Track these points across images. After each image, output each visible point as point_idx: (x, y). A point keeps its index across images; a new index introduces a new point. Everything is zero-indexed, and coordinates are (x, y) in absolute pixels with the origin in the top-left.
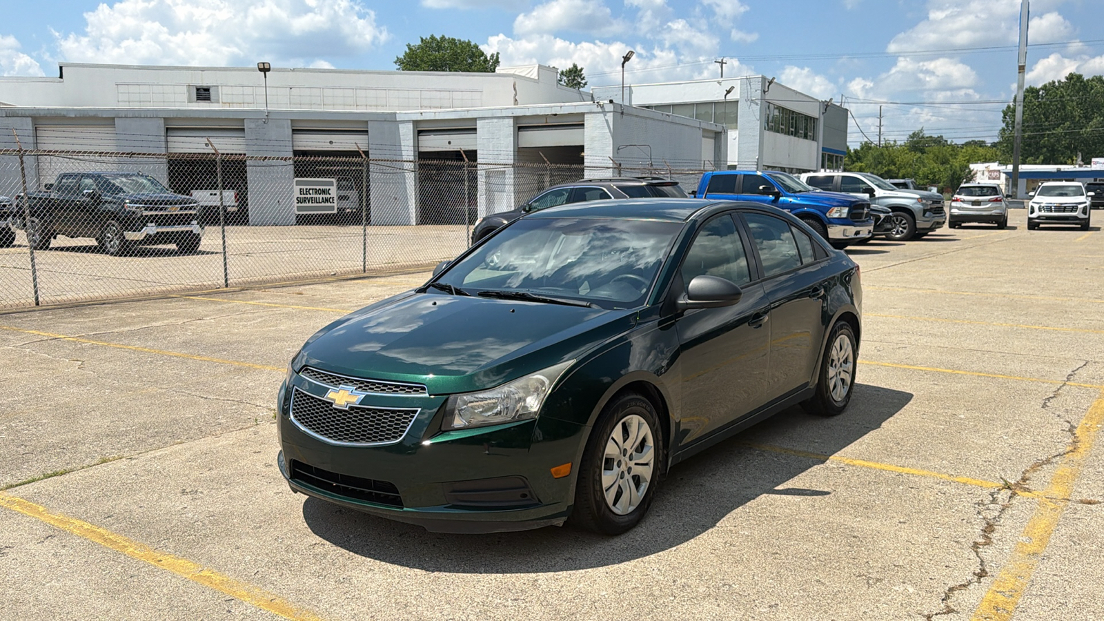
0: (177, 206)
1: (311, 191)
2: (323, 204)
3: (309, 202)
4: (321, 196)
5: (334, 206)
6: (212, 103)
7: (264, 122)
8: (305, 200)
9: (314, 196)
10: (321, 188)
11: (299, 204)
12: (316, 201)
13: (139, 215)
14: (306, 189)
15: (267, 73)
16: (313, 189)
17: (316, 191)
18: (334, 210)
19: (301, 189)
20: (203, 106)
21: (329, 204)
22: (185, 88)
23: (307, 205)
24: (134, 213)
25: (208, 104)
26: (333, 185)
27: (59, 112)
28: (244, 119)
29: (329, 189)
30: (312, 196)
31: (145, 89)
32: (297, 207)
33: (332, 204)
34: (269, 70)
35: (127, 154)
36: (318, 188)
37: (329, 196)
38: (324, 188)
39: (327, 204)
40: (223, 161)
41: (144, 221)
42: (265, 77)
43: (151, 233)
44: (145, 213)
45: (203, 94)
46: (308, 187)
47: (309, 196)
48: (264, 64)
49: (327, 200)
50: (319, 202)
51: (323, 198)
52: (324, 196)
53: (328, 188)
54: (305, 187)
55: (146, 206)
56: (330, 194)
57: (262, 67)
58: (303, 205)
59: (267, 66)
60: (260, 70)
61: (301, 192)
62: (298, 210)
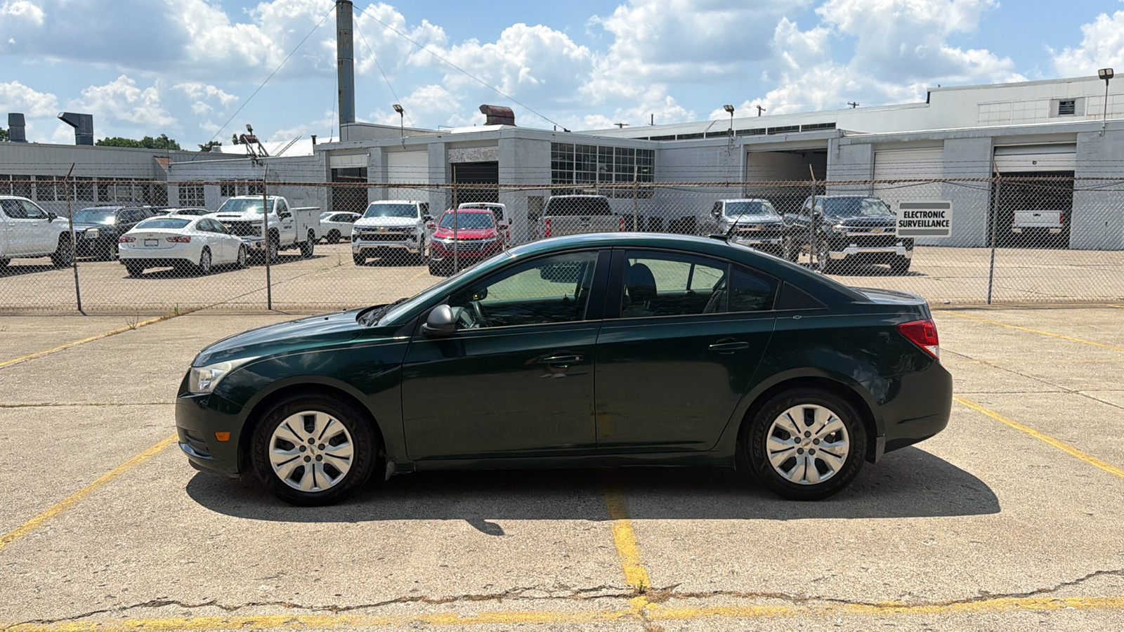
0: (881, 228)
1: (918, 215)
2: (933, 228)
3: (915, 225)
4: (931, 220)
5: (948, 230)
6: (1075, 116)
7: (1100, 135)
8: (909, 224)
9: (922, 219)
10: (932, 210)
11: (903, 228)
12: (924, 224)
13: (844, 236)
14: (913, 212)
15: (1110, 80)
16: (921, 212)
17: (925, 214)
18: (947, 234)
19: (905, 212)
20: (1066, 120)
21: (942, 228)
22: (1048, 103)
23: (913, 228)
24: (839, 234)
25: (1070, 118)
26: (949, 208)
27: (894, 137)
28: (1077, 133)
29: (944, 212)
30: (919, 219)
31: (1004, 107)
32: (899, 230)
33: (946, 228)
34: (1111, 76)
35: (723, 184)
36: (928, 210)
37: (942, 219)
38: (936, 210)
39: (938, 228)
40: (817, 186)
41: (848, 242)
42: (1107, 84)
43: (852, 253)
44: (849, 234)
45: (1067, 107)
46: (916, 210)
47: (915, 219)
48: (1105, 70)
49: (939, 224)
50: (929, 226)
51: (933, 221)
52: (935, 219)
53: (941, 210)
54: (911, 210)
55: (852, 227)
56: (943, 217)
57: (1104, 74)
58: (907, 228)
59: (1109, 73)
60: (1101, 77)
61: (905, 215)
62: (900, 234)
